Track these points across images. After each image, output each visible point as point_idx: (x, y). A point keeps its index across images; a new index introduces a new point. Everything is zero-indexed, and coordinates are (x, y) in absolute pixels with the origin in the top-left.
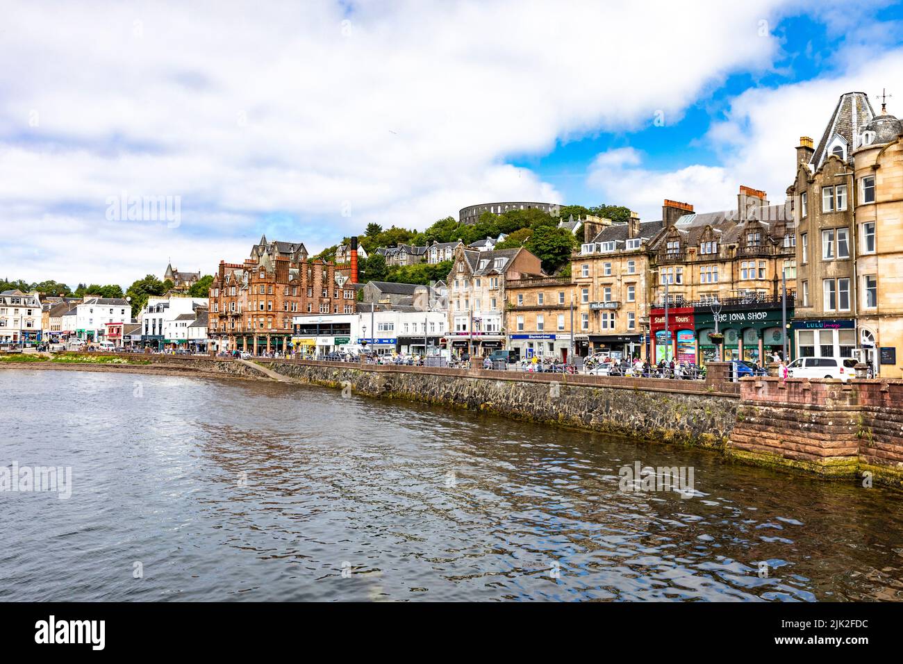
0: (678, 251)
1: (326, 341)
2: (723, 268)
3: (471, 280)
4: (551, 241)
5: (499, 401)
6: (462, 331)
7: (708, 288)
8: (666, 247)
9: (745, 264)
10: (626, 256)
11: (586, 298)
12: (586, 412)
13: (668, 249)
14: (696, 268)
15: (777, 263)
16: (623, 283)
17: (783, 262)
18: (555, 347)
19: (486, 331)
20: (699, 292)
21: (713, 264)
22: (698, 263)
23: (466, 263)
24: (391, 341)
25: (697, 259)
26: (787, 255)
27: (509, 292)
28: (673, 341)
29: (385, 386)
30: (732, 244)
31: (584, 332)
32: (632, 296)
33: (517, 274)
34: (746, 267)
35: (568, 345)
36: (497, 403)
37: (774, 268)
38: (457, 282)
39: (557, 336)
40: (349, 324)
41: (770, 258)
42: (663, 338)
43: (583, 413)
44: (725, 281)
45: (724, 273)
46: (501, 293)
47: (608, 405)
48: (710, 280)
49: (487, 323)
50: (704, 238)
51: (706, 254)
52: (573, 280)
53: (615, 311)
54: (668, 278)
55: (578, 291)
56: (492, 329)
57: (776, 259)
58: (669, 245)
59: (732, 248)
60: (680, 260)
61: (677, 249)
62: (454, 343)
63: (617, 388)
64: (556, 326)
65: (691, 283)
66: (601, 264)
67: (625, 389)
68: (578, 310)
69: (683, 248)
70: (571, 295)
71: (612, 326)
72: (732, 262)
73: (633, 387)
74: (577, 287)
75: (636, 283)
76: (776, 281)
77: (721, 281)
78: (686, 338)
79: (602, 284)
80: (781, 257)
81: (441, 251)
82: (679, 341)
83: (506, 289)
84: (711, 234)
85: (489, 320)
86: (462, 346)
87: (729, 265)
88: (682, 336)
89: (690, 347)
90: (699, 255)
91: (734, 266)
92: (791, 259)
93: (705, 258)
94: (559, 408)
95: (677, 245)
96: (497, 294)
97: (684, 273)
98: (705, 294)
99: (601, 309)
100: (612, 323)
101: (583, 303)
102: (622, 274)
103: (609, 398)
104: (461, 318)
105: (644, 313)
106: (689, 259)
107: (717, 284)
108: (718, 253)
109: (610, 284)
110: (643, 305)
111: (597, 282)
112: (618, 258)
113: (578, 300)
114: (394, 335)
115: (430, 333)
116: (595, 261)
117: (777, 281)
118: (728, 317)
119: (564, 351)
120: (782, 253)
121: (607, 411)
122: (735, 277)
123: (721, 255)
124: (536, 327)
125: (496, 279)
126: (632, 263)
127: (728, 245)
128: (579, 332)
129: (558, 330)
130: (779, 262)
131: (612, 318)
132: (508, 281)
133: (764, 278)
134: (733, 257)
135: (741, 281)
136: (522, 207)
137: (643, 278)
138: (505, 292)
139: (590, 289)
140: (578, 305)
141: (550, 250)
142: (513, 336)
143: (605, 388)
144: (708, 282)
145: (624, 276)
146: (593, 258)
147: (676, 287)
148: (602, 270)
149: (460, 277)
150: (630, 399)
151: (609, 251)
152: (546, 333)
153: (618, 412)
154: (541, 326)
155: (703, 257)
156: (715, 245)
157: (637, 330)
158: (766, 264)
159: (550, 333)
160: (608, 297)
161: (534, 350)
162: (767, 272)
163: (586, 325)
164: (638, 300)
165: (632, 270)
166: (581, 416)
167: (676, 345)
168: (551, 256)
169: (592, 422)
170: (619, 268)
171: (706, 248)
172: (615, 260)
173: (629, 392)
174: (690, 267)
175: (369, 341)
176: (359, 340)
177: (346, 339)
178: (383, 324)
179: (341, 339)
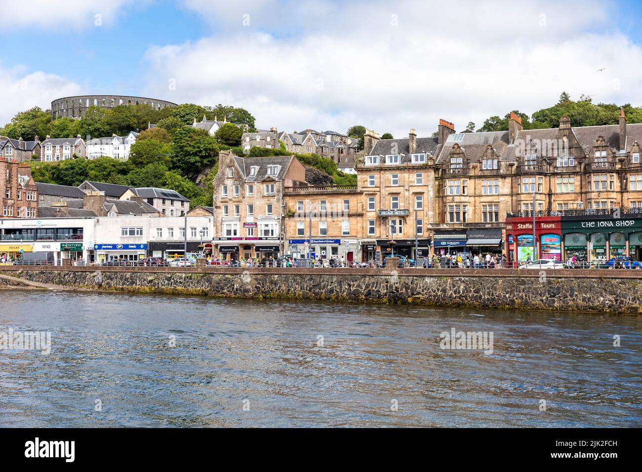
0: (461, 166)
1: (48, 247)
2: (504, 182)
3: (242, 186)
4: (197, 143)
5: (433, 294)
6: (232, 236)
7: (490, 199)
8: (450, 162)
9: (526, 180)
10: (414, 168)
11: (372, 206)
12: (547, 298)
13: (451, 164)
14: (478, 181)
15: (551, 179)
16: (411, 193)
17: (556, 178)
18: (339, 251)
19: (263, 236)
20: (482, 202)
21: (494, 179)
22: (480, 177)
23: (236, 169)
24: (142, 247)
25: (479, 173)
26: (561, 173)
27: (287, 199)
28: (538, 243)
29: (256, 287)
30: (512, 162)
31: (370, 237)
32: (419, 205)
33: (291, 181)
34: (527, 182)
35: (353, 249)
36: (431, 296)
37: (548, 183)
38: (226, 188)
39: (342, 241)
40: (82, 228)
41: (545, 175)
42: (525, 241)
43: (544, 298)
44: (505, 193)
45: (504, 186)
46: (278, 200)
47: (572, 290)
48: (490, 192)
49: (264, 228)
50: (486, 156)
51: (487, 170)
52: (359, 190)
53: (403, 218)
54: (455, 189)
55: (364, 199)
56: (270, 234)
57: (550, 176)
58: (453, 161)
59: (512, 165)
60: (464, 174)
61: (460, 164)
62: (221, 248)
63: (579, 278)
64: (340, 231)
65: (474, 195)
66: (389, 175)
67: (589, 278)
68: (364, 216)
69: (466, 163)
70: (356, 203)
71: (401, 231)
72: (512, 177)
73: (598, 276)
74: (363, 195)
75: (424, 193)
76: (550, 195)
77: (501, 193)
78: (551, 241)
79: (389, 194)
80: (555, 174)
81: (58, 147)
82: (542, 243)
83: (285, 195)
84: (493, 152)
85: (267, 225)
86: (232, 252)
87: (508, 180)
88: (545, 240)
89: (554, 248)
90: (481, 170)
91: (513, 181)
92: (563, 176)
93: (487, 173)
94: (514, 296)
95: (460, 160)
96: (273, 201)
97: (468, 186)
98: (487, 204)
99: (390, 216)
100: (400, 228)
101: (369, 210)
102: (410, 185)
103: (573, 285)
104: (232, 223)
105: (432, 220)
106: (472, 173)
107: (498, 195)
108: (499, 169)
109: (398, 194)
110: (431, 213)
111: (385, 191)
112: (406, 170)
113: (364, 207)
114: (144, 241)
115: (190, 238)
116: (382, 172)
117: (552, 194)
118: (596, 224)
119: (350, 255)
120: (556, 171)
121: (571, 296)
122: (514, 190)
123: (501, 171)
124: (318, 233)
125: (272, 186)
126: (420, 176)
127: (508, 163)
128: (365, 237)
129: (343, 235)
130: (552, 179)
131: (400, 224)
132: (286, 188)
133: (541, 192)
134: (513, 173)
135: (523, 194)
136: (121, 102)
137: (430, 189)
138: (282, 198)
139: (377, 198)
140: (364, 212)
141: (196, 152)
142: (293, 241)
143: (565, 278)
144: (489, 194)
145: (411, 186)
146: (381, 169)
147: (463, 197)
148: (389, 180)
149: (229, 183)
150: (596, 285)
151: (394, 164)
152: (330, 238)
153: (584, 295)
154: (324, 232)
155: (485, 172)
156: (495, 162)
157: (424, 235)
158: (543, 180)
159: (334, 238)
160: (395, 205)
161: (317, 254)
162: (544, 186)
163: (372, 230)
164: (426, 209)
165: (419, 181)
166: (542, 301)
167: (540, 247)
168: (198, 158)
169: (556, 304)
170: (406, 179)
171: (488, 165)
172: (403, 172)
173: (593, 280)
174: (472, 181)
175: (109, 247)
176: (95, 245)
177: (76, 245)
178: (128, 228)
179: (70, 245)
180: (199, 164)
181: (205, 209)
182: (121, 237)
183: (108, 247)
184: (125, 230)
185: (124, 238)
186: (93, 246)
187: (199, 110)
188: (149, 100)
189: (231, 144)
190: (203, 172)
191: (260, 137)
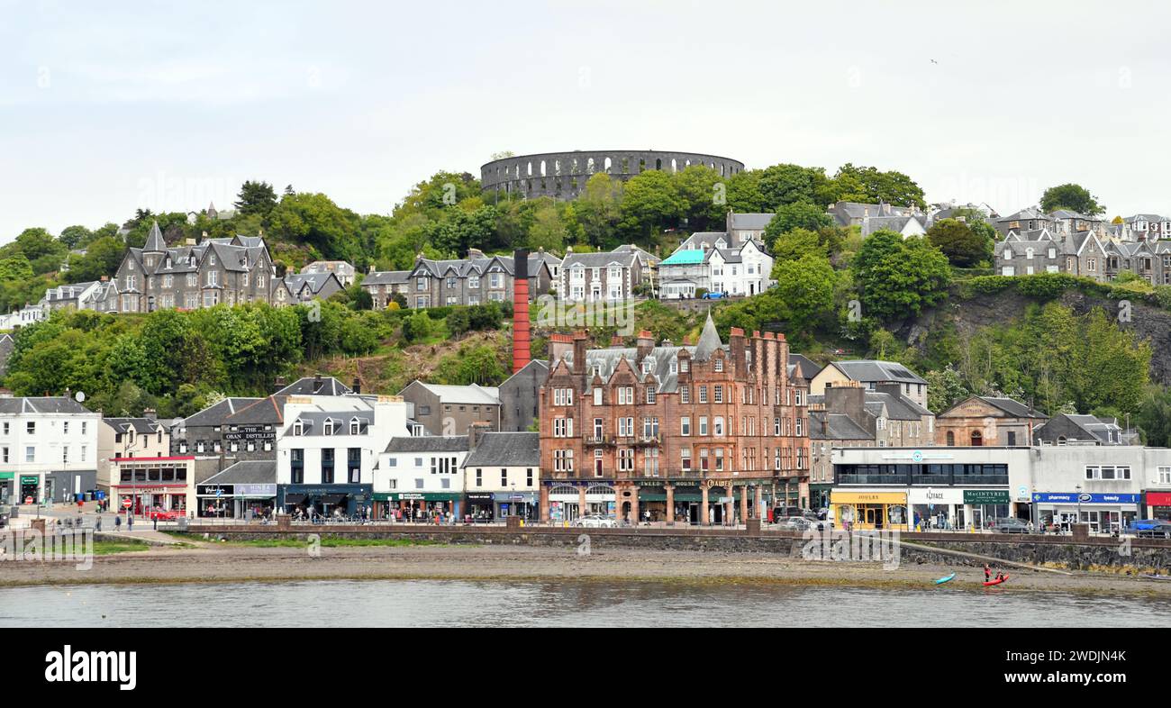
1: (938, 496)
24: (1131, 498)
40: (1006, 466)
81: (596, 270)
114: (1134, 488)
175: (1064, 498)
176: (1034, 495)
177: (996, 494)
178: (1100, 466)
179: (984, 494)
180: (917, 306)
181: (987, 403)
182: (1087, 482)
183: (1060, 497)
184: (1093, 469)
185: (1093, 482)
186: (1030, 497)
187: (811, 179)
188: (696, 157)
189: (960, 262)
190: (922, 322)
191: (1033, 250)
